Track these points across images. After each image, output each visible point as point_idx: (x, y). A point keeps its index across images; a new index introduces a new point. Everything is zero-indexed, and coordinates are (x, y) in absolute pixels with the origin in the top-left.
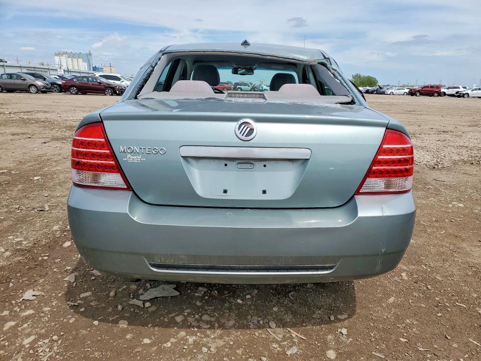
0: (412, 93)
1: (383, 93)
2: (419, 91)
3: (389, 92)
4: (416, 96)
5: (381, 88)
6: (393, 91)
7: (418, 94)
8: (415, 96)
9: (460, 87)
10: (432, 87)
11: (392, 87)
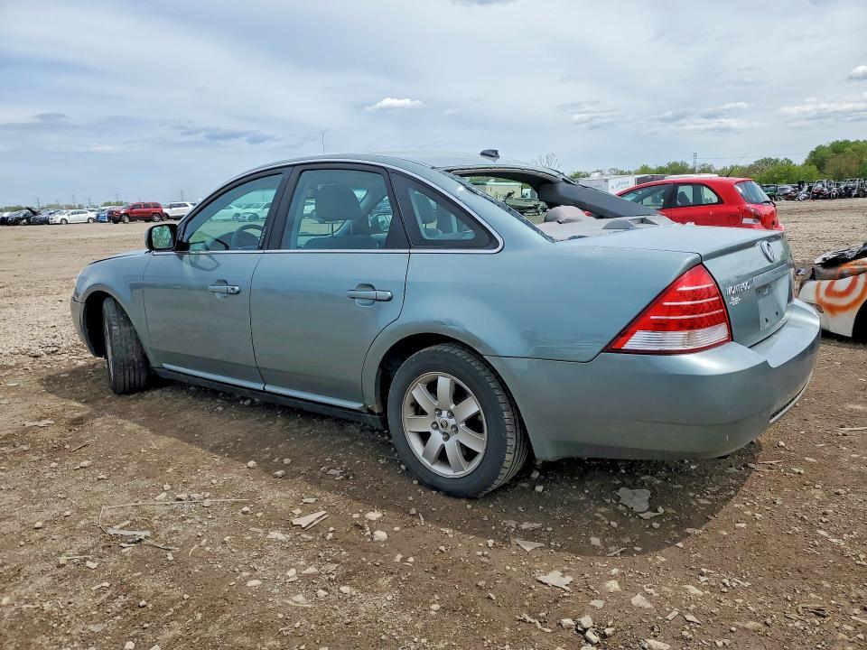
0: (115, 218)
1: (46, 222)
2: (126, 214)
3: (58, 218)
4: (124, 223)
5: (35, 213)
6: (65, 217)
7: (127, 219)
8: (121, 224)
9: (188, 203)
10: (146, 206)
11: (58, 209)
